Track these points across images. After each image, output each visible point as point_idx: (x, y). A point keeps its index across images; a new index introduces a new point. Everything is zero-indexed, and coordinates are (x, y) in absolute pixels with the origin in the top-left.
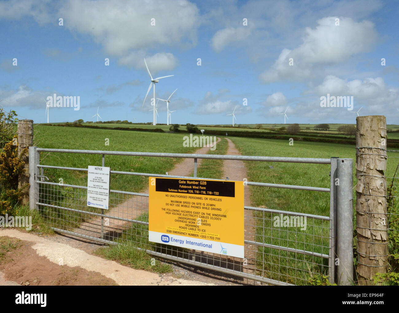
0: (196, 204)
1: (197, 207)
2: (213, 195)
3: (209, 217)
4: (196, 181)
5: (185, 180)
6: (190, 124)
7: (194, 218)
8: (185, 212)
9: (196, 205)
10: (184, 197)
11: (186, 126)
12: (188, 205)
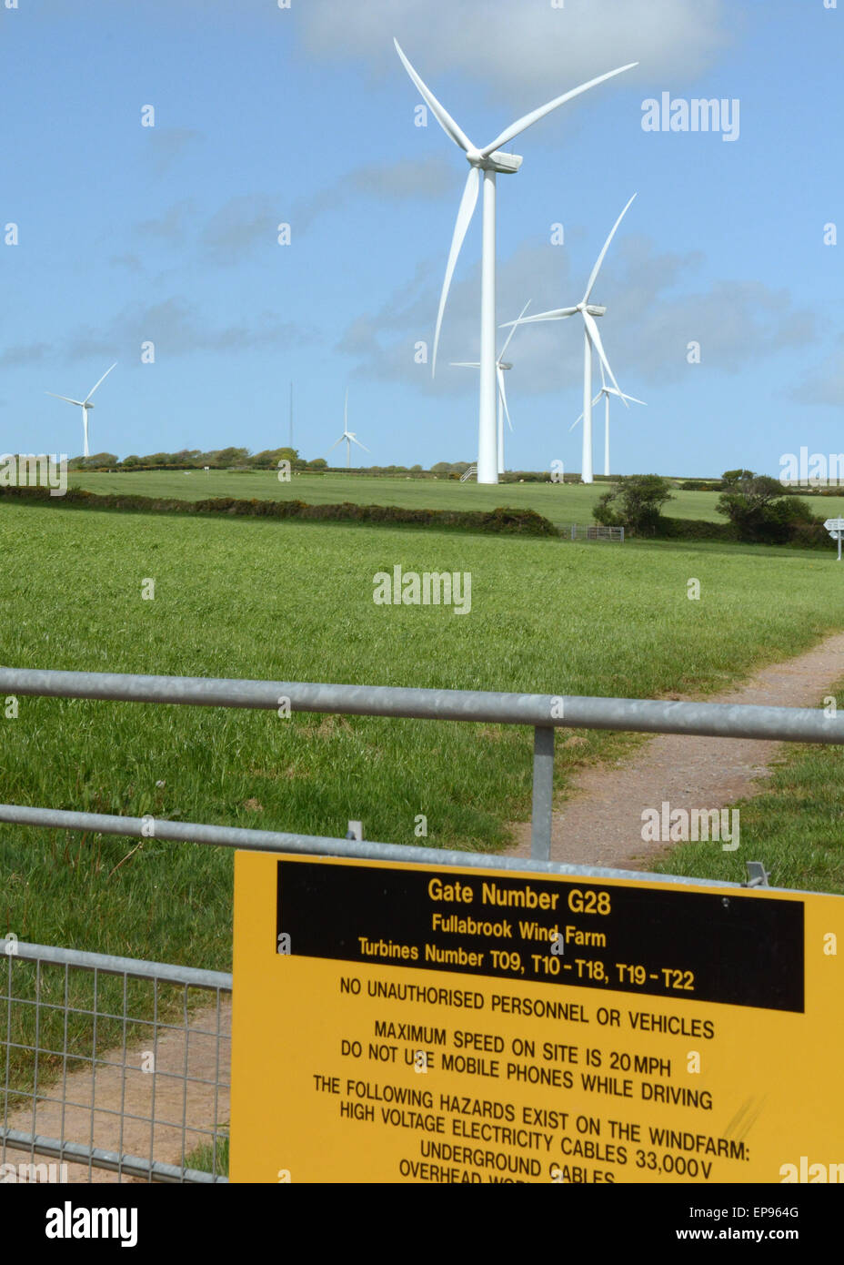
0: (539, 1051)
1: (550, 1078)
2: (655, 988)
3: (631, 1148)
4: (540, 886)
5: (466, 880)
6: (749, 475)
7: (527, 1154)
8: (470, 1108)
9: (539, 1061)
10: (464, 1000)
11: (716, 488)
12: (487, 1057)
